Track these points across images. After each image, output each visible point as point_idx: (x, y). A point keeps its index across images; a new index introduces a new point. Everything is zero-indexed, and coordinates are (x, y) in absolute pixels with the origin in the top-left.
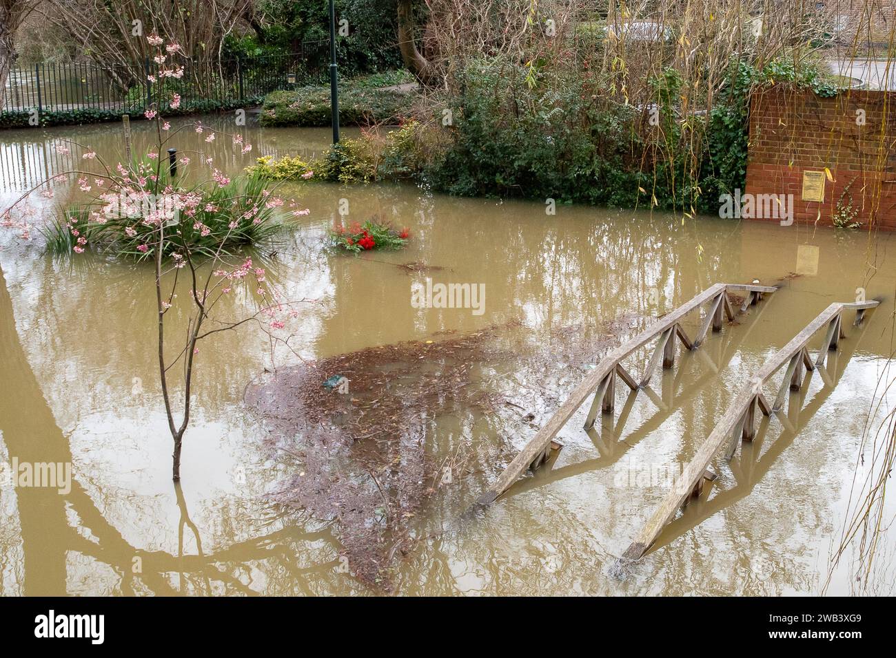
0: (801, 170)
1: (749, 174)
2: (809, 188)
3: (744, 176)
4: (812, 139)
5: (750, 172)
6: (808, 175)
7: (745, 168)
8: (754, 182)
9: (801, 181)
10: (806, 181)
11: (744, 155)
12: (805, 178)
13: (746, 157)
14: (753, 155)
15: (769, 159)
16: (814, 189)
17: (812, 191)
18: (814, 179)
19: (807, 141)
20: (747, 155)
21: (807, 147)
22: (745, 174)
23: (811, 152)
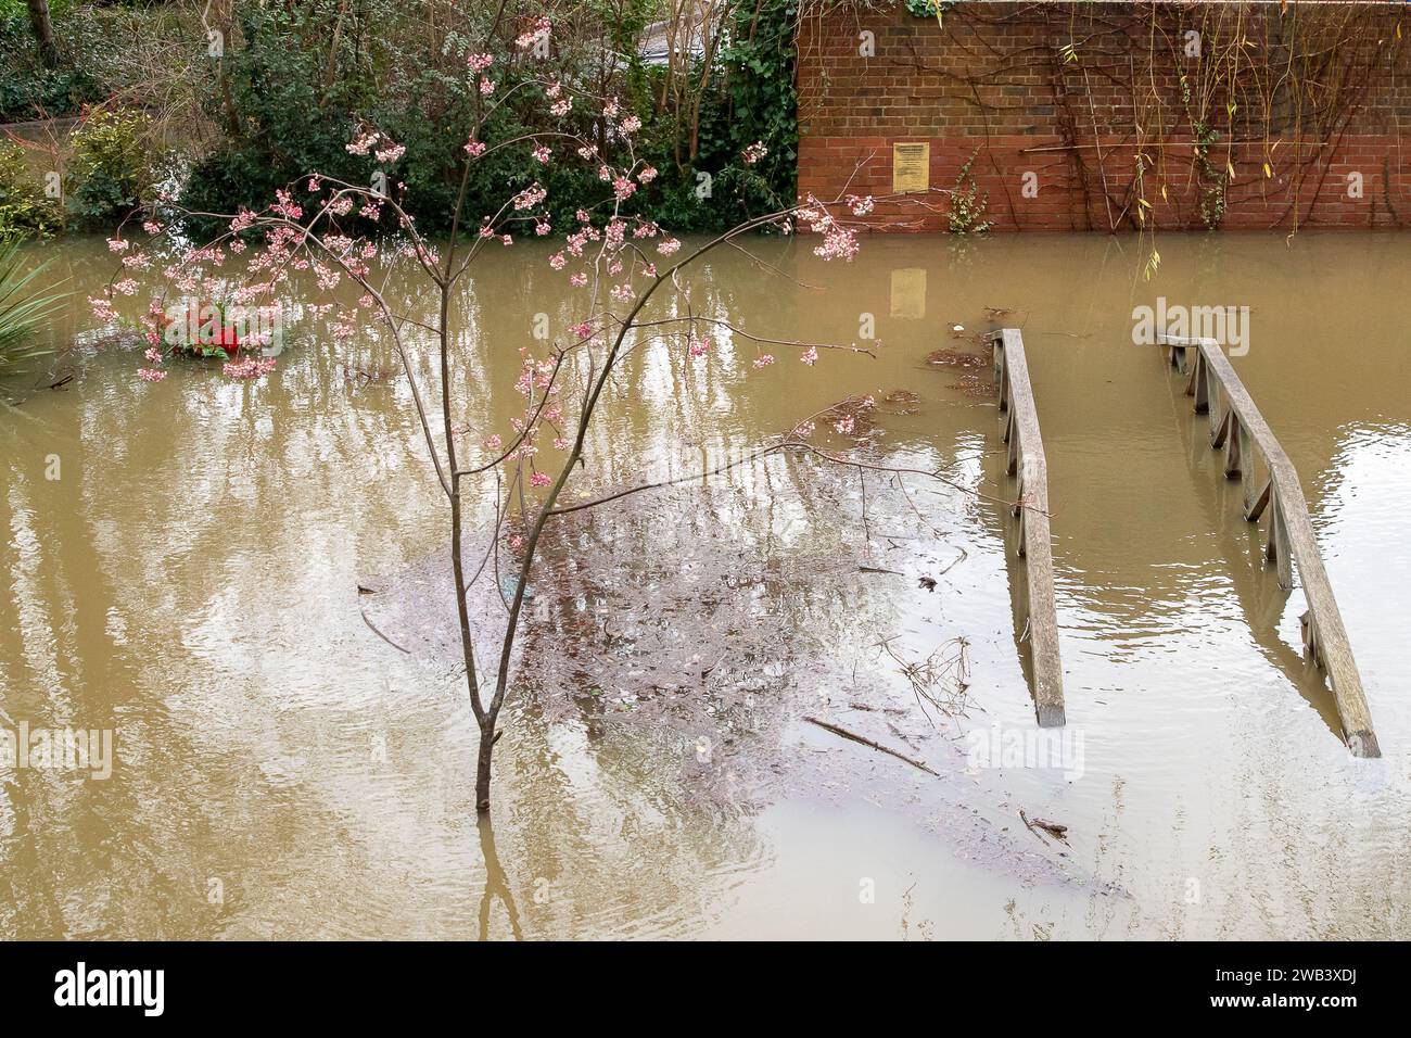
0: (890, 143)
1: (802, 157)
2: (903, 172)
3: (795, 162)
4: (904, 90)
5: (805, 153)
6: (900, 150)
7: (795, 147)
8: (812, 168)
9: (890, 161)
10: (899, 160)
11: (793, 125)
12: (897, 155)
13: (796, 128)
14: (808, 124)
15: (834, 130)
16: (912, 173)
17: (908, 177)
18: (912, 157)
19: (895, 92)
20: (796, 126)
21: (896, 103)
22: (796, 158)
23: (904, 112)
